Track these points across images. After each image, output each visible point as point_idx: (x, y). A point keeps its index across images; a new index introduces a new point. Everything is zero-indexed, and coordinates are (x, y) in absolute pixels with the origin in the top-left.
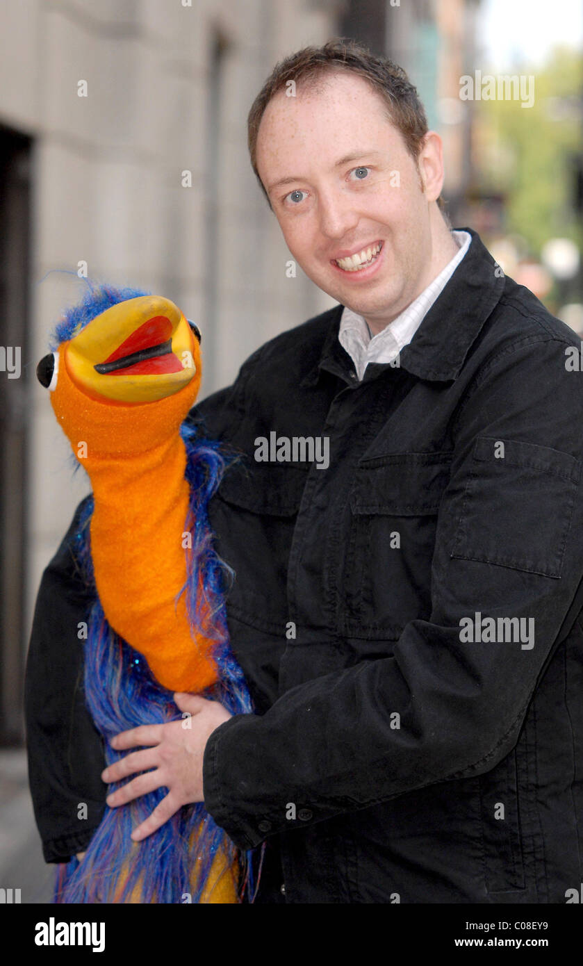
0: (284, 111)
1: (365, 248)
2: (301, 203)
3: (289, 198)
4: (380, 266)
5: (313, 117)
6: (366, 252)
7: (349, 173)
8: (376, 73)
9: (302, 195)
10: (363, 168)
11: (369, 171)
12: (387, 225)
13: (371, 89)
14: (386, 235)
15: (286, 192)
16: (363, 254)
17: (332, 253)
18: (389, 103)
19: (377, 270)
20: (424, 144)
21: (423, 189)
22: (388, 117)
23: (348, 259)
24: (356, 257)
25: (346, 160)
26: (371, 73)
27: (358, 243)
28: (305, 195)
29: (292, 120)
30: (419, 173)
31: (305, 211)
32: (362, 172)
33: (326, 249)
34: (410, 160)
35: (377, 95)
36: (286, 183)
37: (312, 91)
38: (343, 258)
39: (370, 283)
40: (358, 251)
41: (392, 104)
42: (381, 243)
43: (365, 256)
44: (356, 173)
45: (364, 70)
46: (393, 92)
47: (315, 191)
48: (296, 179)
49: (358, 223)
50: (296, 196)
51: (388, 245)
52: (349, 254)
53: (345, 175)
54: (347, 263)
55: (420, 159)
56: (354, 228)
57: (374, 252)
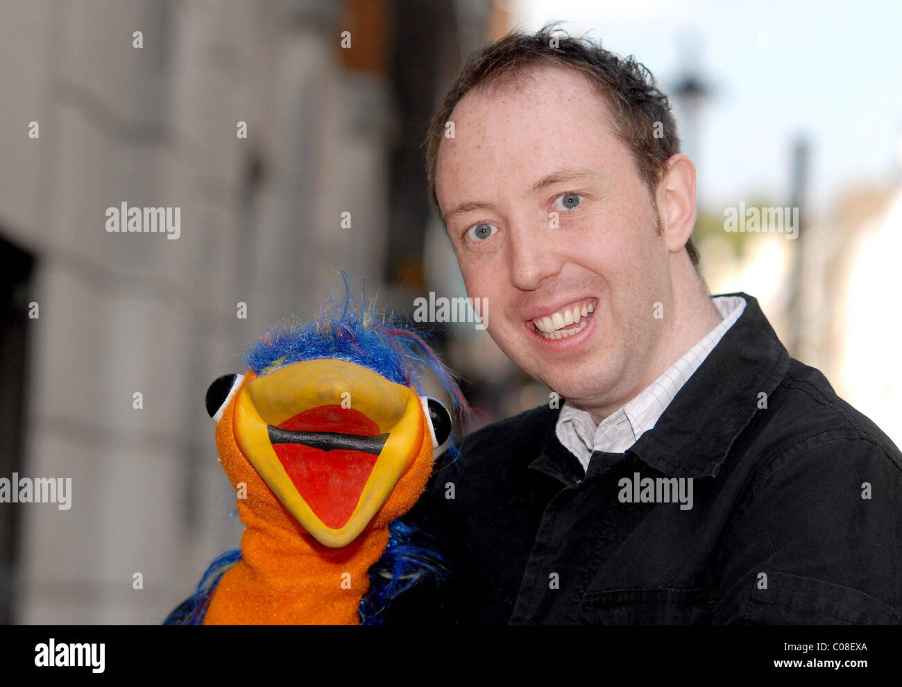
0: (471, 113)
1: (570, 304)
2: (487, 240)
3: (472, 232)
4: (592, 332)
5: (508, 121)
6: (572, 312)
7: (552, 199)
8: (604, 68)
9: (490, 229)
10: (572, 193)
11: (581, 199)
12: (601, 275)
13: (595, 90)
14: (601, 290)
15: (468, 223)
16: (568, 313)
17: (527, 311)
18: (617, 109)
19: (587, 338)
20: (666, 171)
21: (659, 230)
22: (613, 128)
23: (546, 320)
24: (557, 317)
25: (549, 181)
26: (597, 68)
27: (559, 298)
28: (494, 230)
29: (479, 125)
30: (656, 209)
31: (493, 252)
32: (571, 200)
33: (518, 306)
34: (643, 189)
35: (601, 98)
36: (467, 210)
37: (510, 87)
38: (542, 316)
39: (577, 355)
40: (560, 308)
41: (621, 110)
42: (595, 300)
43: (570, 316)
44: (564, 202)
45: (587, 63)
46: (625, 95)
47: (506, 223)
48: (480, 206)
49: (561, 269)
50: (483, 231)
51: (604, 304)
52: (548, 313)
53: (548, 203)
54: (546, 324)
55: (660, 189)
56: (555, 275)
57: (584, 313)
